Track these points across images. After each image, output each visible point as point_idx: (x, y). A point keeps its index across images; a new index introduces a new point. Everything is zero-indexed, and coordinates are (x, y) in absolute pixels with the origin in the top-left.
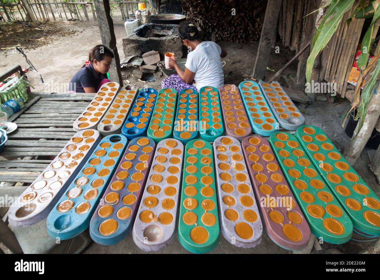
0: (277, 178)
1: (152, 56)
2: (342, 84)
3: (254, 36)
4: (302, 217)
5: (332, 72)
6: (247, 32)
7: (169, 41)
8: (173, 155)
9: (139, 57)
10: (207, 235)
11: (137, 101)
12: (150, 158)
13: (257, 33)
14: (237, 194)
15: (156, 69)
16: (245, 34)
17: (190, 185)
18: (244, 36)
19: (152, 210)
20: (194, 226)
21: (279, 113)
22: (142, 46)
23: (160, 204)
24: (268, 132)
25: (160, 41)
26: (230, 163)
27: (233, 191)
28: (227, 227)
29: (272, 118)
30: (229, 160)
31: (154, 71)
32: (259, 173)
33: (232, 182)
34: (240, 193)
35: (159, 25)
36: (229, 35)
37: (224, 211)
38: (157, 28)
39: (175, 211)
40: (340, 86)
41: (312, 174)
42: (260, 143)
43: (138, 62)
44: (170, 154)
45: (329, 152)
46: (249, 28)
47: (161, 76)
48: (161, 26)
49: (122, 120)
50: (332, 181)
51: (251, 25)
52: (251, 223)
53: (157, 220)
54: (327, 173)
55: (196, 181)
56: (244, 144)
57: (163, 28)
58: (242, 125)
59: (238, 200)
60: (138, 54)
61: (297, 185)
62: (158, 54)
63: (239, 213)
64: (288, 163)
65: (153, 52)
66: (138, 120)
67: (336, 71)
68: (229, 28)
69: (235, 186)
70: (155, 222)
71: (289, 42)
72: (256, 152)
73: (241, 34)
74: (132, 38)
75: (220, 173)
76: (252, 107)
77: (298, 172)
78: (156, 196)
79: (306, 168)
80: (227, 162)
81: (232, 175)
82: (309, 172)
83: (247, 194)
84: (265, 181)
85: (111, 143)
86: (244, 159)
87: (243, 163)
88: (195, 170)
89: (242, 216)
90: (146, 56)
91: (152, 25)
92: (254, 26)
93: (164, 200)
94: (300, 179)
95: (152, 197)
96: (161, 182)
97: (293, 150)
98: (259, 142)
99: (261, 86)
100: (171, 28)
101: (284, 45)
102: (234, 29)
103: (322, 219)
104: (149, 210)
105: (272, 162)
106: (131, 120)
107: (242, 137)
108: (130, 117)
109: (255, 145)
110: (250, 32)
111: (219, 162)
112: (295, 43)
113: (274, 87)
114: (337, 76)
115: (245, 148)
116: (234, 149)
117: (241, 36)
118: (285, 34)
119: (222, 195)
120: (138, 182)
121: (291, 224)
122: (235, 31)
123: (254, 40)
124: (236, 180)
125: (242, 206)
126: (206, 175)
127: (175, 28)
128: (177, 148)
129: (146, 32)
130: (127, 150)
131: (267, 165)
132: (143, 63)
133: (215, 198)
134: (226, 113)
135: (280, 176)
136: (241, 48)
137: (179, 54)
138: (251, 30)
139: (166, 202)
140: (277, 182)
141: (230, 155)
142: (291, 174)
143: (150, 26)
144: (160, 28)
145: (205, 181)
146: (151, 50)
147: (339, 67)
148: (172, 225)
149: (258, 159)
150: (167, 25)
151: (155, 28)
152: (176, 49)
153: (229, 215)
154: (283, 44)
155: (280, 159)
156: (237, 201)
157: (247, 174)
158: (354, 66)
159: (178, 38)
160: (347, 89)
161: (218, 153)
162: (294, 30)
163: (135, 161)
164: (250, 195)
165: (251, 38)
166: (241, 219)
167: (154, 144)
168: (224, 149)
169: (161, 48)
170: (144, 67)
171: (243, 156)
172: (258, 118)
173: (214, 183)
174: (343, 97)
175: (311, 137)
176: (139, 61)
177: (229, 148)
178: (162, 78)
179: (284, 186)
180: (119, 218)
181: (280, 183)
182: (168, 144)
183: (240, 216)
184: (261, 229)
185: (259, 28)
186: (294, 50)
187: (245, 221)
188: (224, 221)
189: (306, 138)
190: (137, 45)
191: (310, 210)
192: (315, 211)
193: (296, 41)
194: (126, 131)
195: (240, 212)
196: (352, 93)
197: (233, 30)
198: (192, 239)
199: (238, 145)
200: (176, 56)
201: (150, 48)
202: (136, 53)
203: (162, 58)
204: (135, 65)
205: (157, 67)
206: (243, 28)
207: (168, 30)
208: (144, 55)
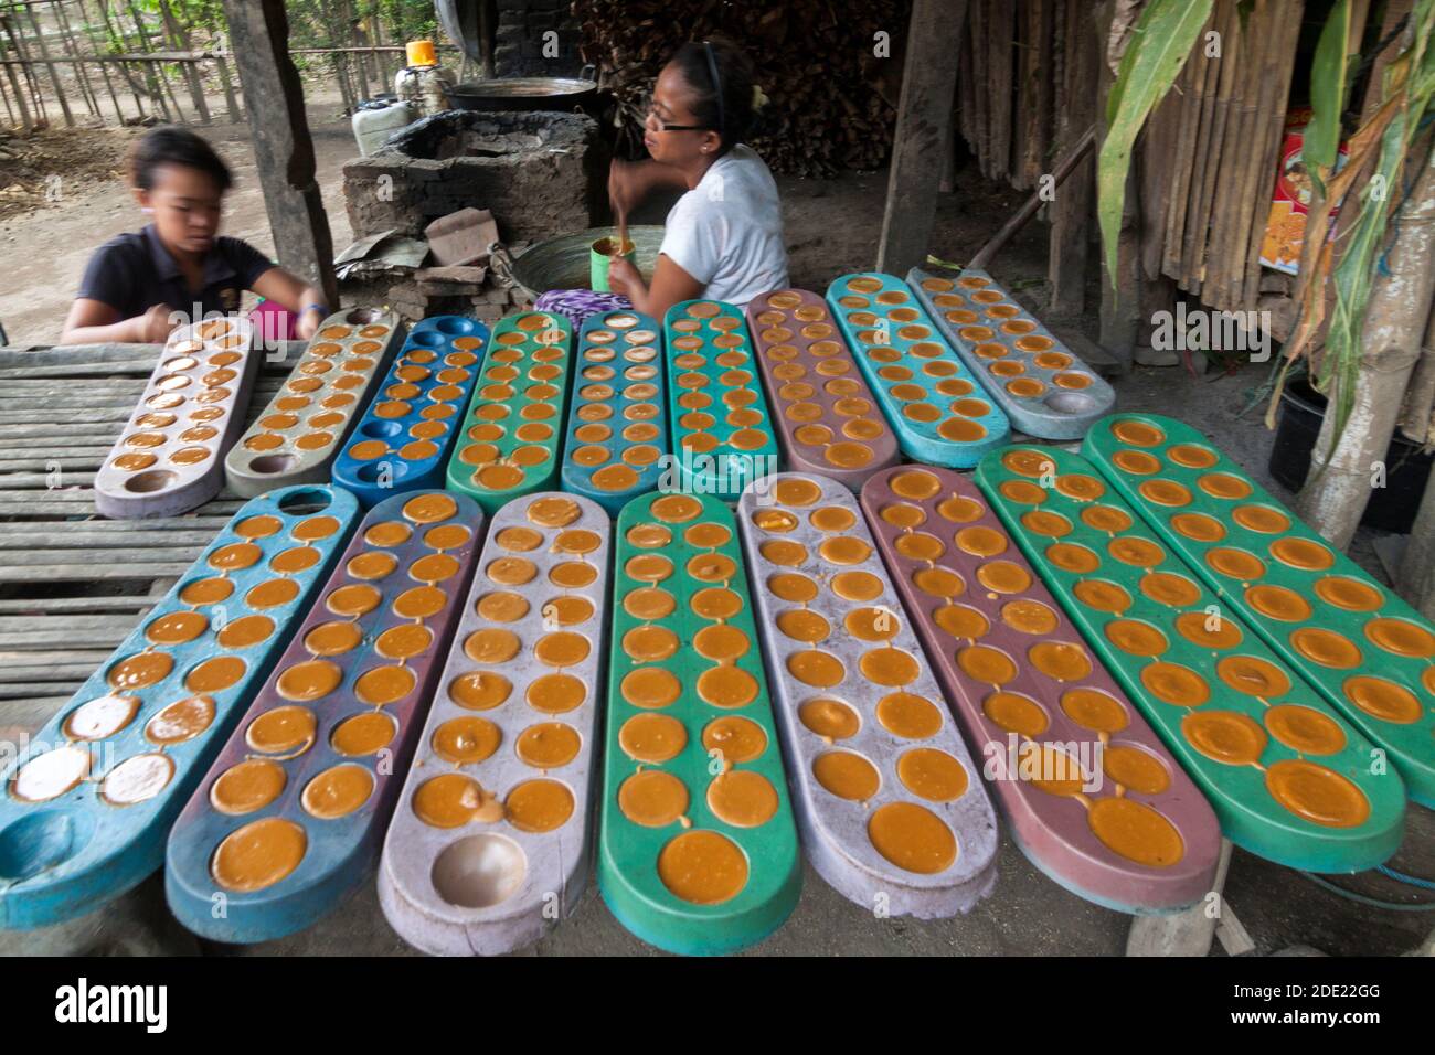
0: (1031, 620)
1: (468, 231)
2: (1238, 275)
3: (867, 150)
4: (1166, 763)
5: (1191, 237)
6: (840, 138)
7: (533, 169)
8: (563, 554)
9: (412, 236)
10: (739, 867)
11: (402, 363)
12: (460, 568)
13: (876, 137)
14: (861, 692)
15: (481, 280)
16: (834, 143)
17: (645, 664)
18: (831, 151)
19: (473, 772)
20: (677, 830)
21: (1006, 378)
22: (425, 193)
23: (509, 749)
24: (966, 450)
25: (498, 168)
26: (817, 573)
27: (845, 679)
28: (829, 825)
29: (977, 397)
30: (811, 561)
31: (474, 288)
32: (949, 601)
33: (834, 643)
34: (875, 687)
35: (492, 114)
36: (769, 150)
37: (810, 760)
38: (484, 127)
39: (582, 773)
40: (1231, 285)
41: (1183, 595)
42: (941, 489)
43: (407, 256)
44: (551, 550)
45: (1236, 507)
46: (844, 121)
47: (503, 306)
48: (497, 121)
49: (335, 431)
50: (1270, 615)
51: (850, 109)
52: (942, 803)
53: (499, 812)
54: (1245, 585)
55: (672, 646)
56: (870, 500)
57: (508, 128)
58: (857, 427)
59: (867, 712)
60: (408, 224)
61: (1125, 641)
62: (487, 220)
63: (881, 765)
64: (1069, 558)
65: (470, 212)
66: (404, 432)
67: (1209, 230)
69: (848, 657)
70: (489, 824)
71: (1006, 159)
72: (924, 526)
73: (817, 144)
74: (382, 162)
75: (776, 610)
76: (891, 364)
77: (1118, 589)
78: (491, 714)
79: (1148, 570)
80: (805, 571)
81: (830, 620)
82: (1168, 589)
83: (907, 689)
84: (981, 630)
85: (282, 517)
86: (875, 552)
87: (874, 568)
88: (666, 607)
89: (895, 780)
90: (442, 232)
91: (462, 115)
92: (863, 113)
93: (531, 731)
94: (1133, 615)
95: (473, 720)
96: (516, 661)
97: (1082, 510)
98: (936, 487)
99: (917, 288)
100: (541, 124)
101: (988, 173)
102: (787, 124)
103: (1259, 768)
104: (460, 772)
105: (999, 556)
106: (373, 431)
107: (858, 474)
108: (371, 420)
109: (920, 498)
110: (852, 135)
111: (771, 571)
112: (1030, 159)
113: (971, 291)
114: (1214, 248)
115: (879, 512)
116: (830, 518)
117: (815, 150)
118: (988, 133)
119: (794, 697)
120: (406, 662)
121: (1124, 796)
122: (791, 132)
123: (871, 168)
124: (851, 637)
125: (891, 735)
126: (715, 622)
127: (555, 122)
128: (580, 527)
129: (437, 144)
130: (357, 543)
131: (981, 571)
132: (430, 260)
133: (767, 710)
134: (782, 389)
135: (1043, 608)
136: (821, 195)
137: (575, 220)
138: (854, 128)
139: (540, 737)
140: (1034, 632)
141: (815, 543)
142: (1089, 597)
143: (453, 119)
144: (495, 128)
145: (714, 645)
146: (461, 207)
147: (1220, 212)
148: (571, 832)
149: (938, 551)
150: (524, 115)
151: (475, 126)
152: (562, 200)
153: (837, 778)
154: (983, 171)
155: (1035, 546)
156: (865, 716)
157: (897, 612)
158: (1283, 198)
159: (570, 156)
160: (1263, 294)
161: (762, 538)
162: (1020, 114)
163: (391, 581)
164: (920, 692)
165: (858, 156)
166: (891, 788)
167: (480, 516)
168: (786, 522)
169: (501, 199)
170: (435, 272)
171: (870, 542)
172: (918, 402)
173: (756, 651)
175: (1150, 456)
176: (413, 252)
177: (806, 515)
179: (1069, 649)
180: (315, 812)
181: (1045, 636)
182: (540, 511)
183: (887, 779)
184: (989, 826)
185: (884, 119)
186: (1027, 187)
187: (911, 798)
188: (815, 800)
189: (1131, 460)
190: (403, 187)
191: (1197, 735)
192: (1220, 737)
193: (1031, 153)
194: (354, 469)
195: (885, 761)
196: (1282, 310)
197: (783, 131)
198: (668, 886)
199: (845, 502)
200: (564, 225)
201: (454, 201)
202: (400, 222)
203: (507, 236)
204: (396, 268)
205: (489, 272)
206: (821, 122)
207: (528, 133)
208: (433, 226)
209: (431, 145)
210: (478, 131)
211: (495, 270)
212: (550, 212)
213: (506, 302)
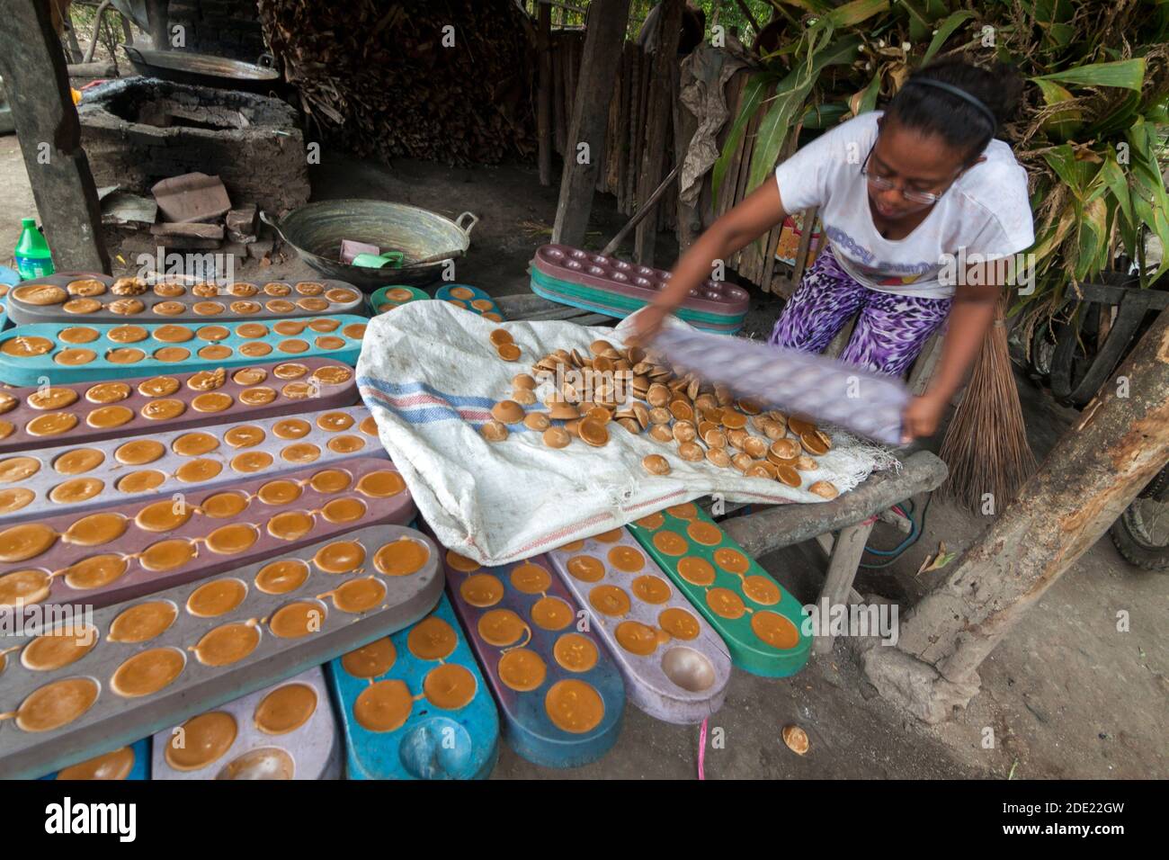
1: (197, 193)
2: (761, 263)
3: (492, 152)
6: (474, 140)
7: (259, 145)
9: (135, 193)
13: (496, 143)
15: (221, 236)
16: (470, 144)
18: (469, 149)
22: (148, 156)
25: (225, 141)
31: (215, 243)
35: (191, 87)
36: (427, 144)
38: (182, 97)
40: (757, 267)
43: (138, 212)
46: (476, 130)
47: (242, 258)
48: (196, 93)
51: (481, 123)
57: (208, 102)
60: (130, 181)
62: (219, 184)
65: (197, 177)
68: (426, 124)
73: (459, 143)
90: (168, 192)
91: (158, 84)
100: (246, 103)
102: (439, 127)
110: (481, 139)
112: (611, 174)
117: (458, 148)
122: (441, 133)
123: (493, 164)
127: (257, 103)
132: (161, 217)
136: (468, 181)
137: (298, 190)
138: (482, 135)
143: (152, 86)
144: (195, 100)
146: (188, 171)
150: (224, 93)
151: (174, 95)
152: (286, 173)
158: (788, 225)
159: (292, 139)
160: (774, 273)
165: (487, 156)
169: (229, 168)
170: (169, 227)
174: (767, 291)
176: (143, 208)
178: (247, 266)
190: (124, 148)
193: (612, 171)
196: (785, 283)
197: (436, 131)
200: (288, 193)
201: (181, 165)
202: (120, 179)
203: (237, 200)
204: (129, 222)
205: (227, 230)
206: (462, 129)
207: (229, 109)
208: (160, 185)
209: (131, 107)
210: (178, 101)
211: (231, 227)
212: (276, 182)
213: (245, 255)
